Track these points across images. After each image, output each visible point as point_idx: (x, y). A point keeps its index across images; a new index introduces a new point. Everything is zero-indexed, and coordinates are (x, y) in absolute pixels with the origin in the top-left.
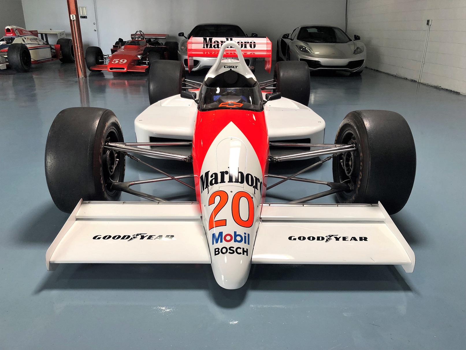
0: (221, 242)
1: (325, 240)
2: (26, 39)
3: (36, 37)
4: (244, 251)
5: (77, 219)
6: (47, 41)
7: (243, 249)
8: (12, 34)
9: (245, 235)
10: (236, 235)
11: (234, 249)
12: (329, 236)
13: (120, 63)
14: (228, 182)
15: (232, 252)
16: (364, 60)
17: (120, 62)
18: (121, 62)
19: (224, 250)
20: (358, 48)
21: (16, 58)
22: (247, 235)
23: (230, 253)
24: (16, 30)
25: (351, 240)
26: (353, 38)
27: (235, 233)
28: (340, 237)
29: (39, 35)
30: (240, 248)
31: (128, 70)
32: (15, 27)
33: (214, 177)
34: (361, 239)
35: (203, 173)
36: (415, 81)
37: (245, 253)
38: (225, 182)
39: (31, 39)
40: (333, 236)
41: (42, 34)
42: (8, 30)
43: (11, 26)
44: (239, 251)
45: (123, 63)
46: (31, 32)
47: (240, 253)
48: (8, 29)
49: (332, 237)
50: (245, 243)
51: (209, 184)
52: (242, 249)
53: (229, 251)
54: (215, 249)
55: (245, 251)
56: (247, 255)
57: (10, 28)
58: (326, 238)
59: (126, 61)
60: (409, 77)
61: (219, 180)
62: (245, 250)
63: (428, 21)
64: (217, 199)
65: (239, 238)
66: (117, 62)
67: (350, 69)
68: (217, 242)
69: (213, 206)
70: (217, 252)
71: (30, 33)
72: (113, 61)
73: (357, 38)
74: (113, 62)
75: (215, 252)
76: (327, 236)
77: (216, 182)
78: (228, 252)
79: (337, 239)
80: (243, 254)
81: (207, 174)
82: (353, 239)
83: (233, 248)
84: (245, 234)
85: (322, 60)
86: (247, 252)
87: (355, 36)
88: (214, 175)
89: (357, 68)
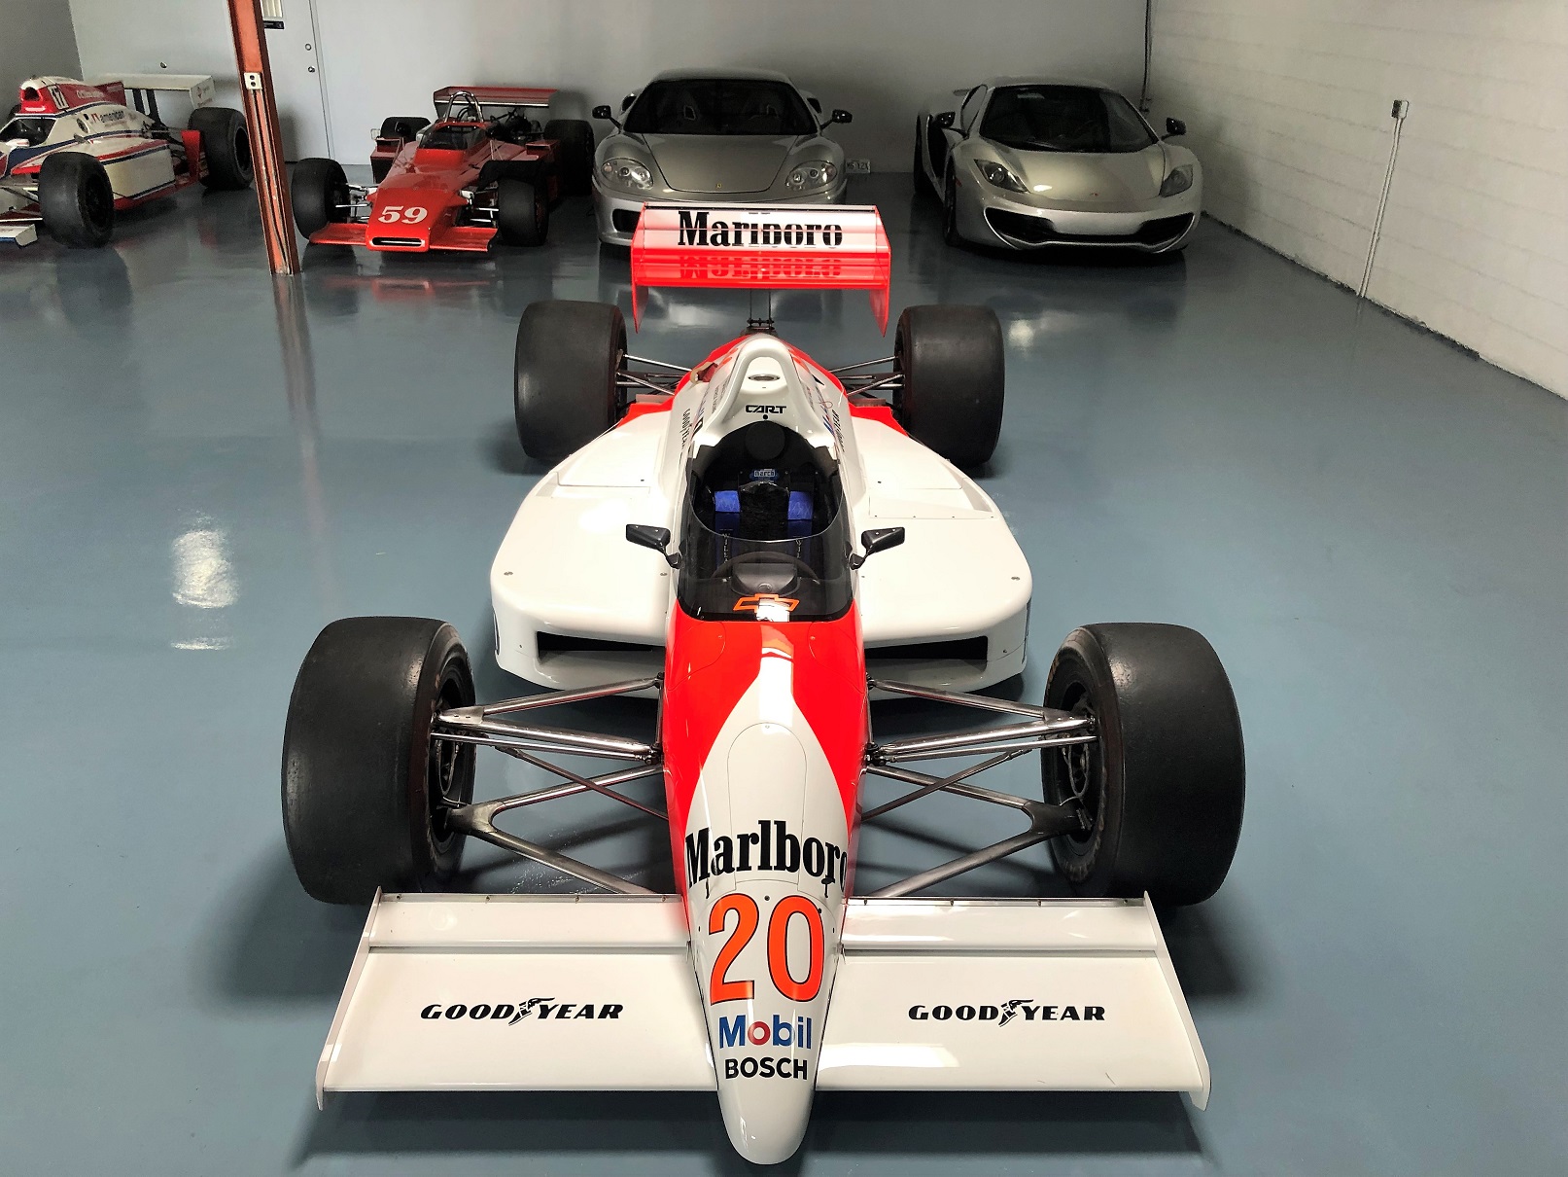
0: (742, 1043)
1: (999, 1018)
2: (87, 118)
3: (121, 107)
4: (797, 1068)
5: (372, 949)
6: (154, 114)
7: (796, 1061)
8: (43, 109)
9: (801, 1023)
10: (778, 1025)
11: (774, 1065)
12: (1010, 1002)
13: (406, 221)
14: (760, 868)
15: (768, 1071)
16: (1190, 215)
17: (407, 218)
18: (411, 219)
19: (749, 1067)
20: (1174, 173)
21: (65, 201)
22: (804, 1024)
23: (762, 1074)
24: (57, 90)
25: (1062, 1019)
26: (1159, 130)
27: (776, 1018)
28: (1037, 1008)
29: (129, 95)
30: (788, 1061)
31: (431, 247)
32: (50, 80)
33: (721, 850)
34: (1088, 1014)
35: (693, 829)
36: (1350, 291)
37: (800, 1073)
38: (750, 868)
39: (104, 118)
40: (1019, 1002)
41: (137, 92)
42: (31, 94)
43: (39, 80)
44: (787, 1068)
45: (416, 221)
46: (102, 88)
47: (788, 1075)
48: (30, 90)
49: (1019, 1009)
50: (800, 1044)
51: (709, 871)
52: (792, 1063)
53: (761, 1069)
54: (728, 1062)
55: (800, 1069)
56: (805, 1078)
57: (36, 88)
58: (1001, 1012)
59: (423, 213)
60: (1335, 276)
61: (736, 863)
62: (800, 1064)
63: (1397, 105)
64: (732, 919)
65: (784, 1034)
66: (395, 217)
67: (1148, 244)
68: (731, 1044)
69: (722, 938)
70: (733, 1069)
71: (99, 94)
72: (384, 213)
73: (1175, 129)
74: (382, 219)
75: (728, 1068)
76: (1005, 1005)
77: (728, 868)
78: (759, 1072)
79: (1030, 1014)
80: (796, 1076)
81: (704, 834)
82: (1068, 1014)
83: (771, 1060)
84: (800, 1019)
85: (1058, 217)
86: (804, 1069)
87: (1169, 120)
88: (721, 843)
89: (1170, 241)
